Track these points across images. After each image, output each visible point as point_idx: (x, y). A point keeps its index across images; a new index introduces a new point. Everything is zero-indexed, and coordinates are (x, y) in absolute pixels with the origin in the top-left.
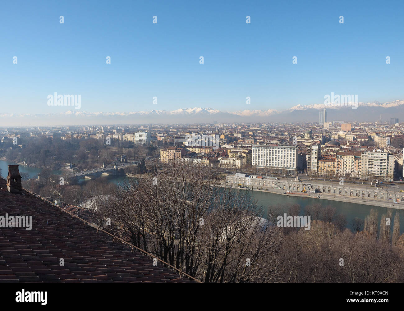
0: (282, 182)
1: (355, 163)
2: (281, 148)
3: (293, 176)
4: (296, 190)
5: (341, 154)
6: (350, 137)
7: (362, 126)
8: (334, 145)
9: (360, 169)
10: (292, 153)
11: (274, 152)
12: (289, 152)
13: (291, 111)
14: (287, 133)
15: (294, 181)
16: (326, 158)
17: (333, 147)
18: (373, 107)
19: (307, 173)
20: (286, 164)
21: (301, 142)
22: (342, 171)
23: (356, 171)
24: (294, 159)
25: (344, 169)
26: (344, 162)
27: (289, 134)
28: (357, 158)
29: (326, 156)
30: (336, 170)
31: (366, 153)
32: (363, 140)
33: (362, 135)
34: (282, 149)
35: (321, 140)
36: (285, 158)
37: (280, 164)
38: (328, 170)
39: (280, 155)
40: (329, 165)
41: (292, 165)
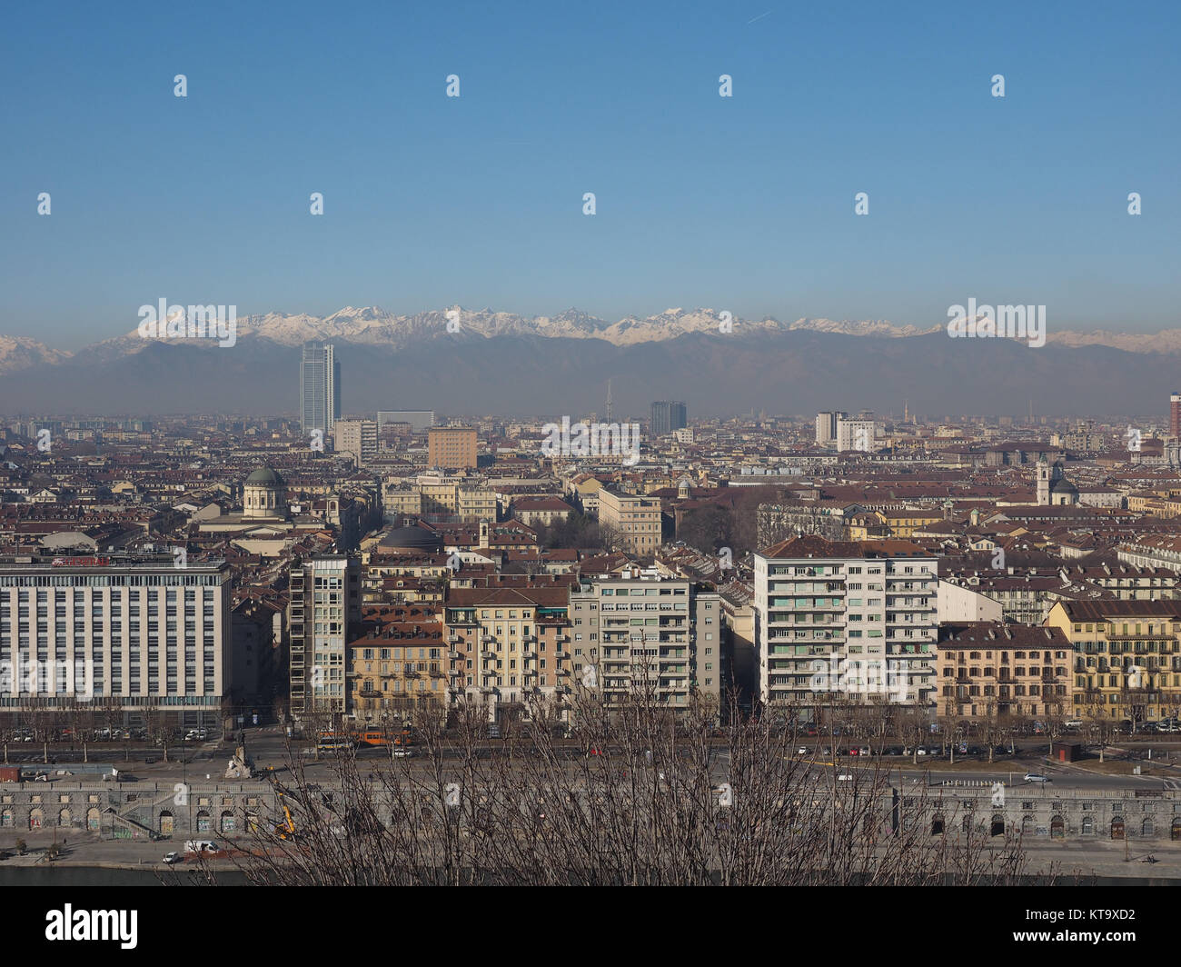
0: (148, 794)
1: (543, 645)
2: (128, 580)
3: (212, 746)
4: (241, 833)
5: (469, 600)
6: (481, 503)
7: (523, 443)
8: (417, 551)
9: (567, 674)
10: (198, 604)
11: (87, 603)
12: (180, 603)
13: (134, 351)
14: (129, 485)
15: (221, 779)
16: (393, 623)
17: (416, 560)
18: (562, 342)
19: (289, 720)
20: (162, 679)
21: (227, 535)
22: (476, 692)
23: (548, 691)
24: (208, 641)
25: (486, 682)
26: (486, 643)
27: (141, 489)
28: (551, 617)
29: (384, 612)
30: (446, 691)
31: (591, 590)
32: (547, 517)
33: (538, 491)
34: (135, 582)
35: (336, 521)
36: (153, 642)
37: (125, 680)
38: (405, 695)
39: (124, 619)
40: (408, 666)
41: (199, 680)
